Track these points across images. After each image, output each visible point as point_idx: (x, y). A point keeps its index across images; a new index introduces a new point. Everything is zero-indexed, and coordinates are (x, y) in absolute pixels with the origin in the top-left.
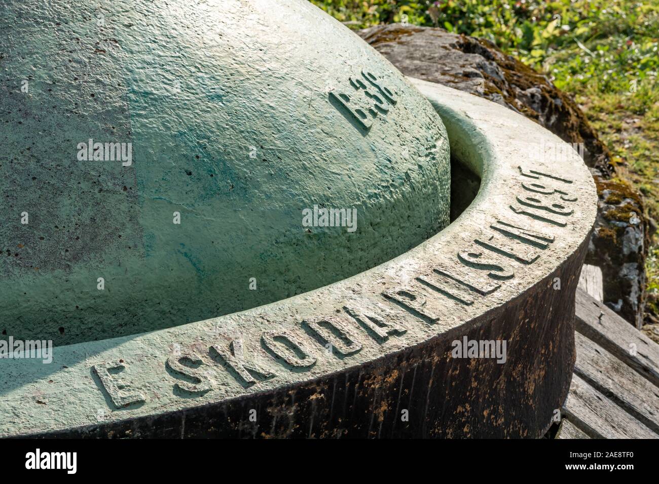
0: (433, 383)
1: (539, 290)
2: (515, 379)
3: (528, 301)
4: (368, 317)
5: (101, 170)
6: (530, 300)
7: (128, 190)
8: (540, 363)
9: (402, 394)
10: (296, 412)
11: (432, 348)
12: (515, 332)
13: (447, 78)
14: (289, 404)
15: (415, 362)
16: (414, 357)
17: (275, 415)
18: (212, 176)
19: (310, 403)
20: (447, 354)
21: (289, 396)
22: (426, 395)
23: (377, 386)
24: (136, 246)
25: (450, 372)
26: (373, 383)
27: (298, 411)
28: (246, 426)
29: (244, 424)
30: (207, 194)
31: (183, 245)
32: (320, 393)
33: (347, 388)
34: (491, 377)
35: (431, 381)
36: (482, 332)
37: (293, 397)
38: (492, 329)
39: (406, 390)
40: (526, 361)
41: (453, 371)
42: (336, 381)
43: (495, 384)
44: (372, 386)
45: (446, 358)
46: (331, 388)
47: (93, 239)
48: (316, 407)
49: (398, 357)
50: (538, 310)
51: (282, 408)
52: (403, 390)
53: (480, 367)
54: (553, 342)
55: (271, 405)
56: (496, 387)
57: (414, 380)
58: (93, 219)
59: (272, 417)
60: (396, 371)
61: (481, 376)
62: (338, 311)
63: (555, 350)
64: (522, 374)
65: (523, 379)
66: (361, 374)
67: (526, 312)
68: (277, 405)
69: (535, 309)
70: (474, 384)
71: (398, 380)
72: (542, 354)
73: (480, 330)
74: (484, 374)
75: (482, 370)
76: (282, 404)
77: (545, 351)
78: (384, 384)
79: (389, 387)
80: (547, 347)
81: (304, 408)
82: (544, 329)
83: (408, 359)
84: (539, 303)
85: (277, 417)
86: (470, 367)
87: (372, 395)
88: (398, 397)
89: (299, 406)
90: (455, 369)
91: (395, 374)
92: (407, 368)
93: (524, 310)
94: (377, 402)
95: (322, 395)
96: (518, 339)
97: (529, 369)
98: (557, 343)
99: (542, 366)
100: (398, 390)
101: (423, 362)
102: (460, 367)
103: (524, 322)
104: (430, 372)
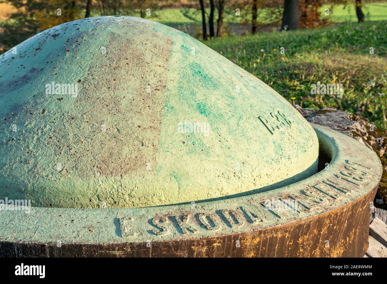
0: (278, 246)
1: (339, 212)
2: (325, 252)
3: (331, 216)
4: (250, 213)
5: (144, 137)
6: (333, 215)
7: (155, 146)
8: (340, 246)
9: (261, 249)
10: (206, 250)
11: (277, 230)
12: (325, 229)
13: (339, 128)
14: (203, 246)
15: (268, 235)
16: (268, 233)
17: (196, 250)
18: (194, 145)
19: (213, 247)
20: (286, 234)
21: (203, 242)
22: (275, 252)
23: (248, 244)
24: (153, 170)
25: (288, 242)
26: (246, 242)
27: (207, 250)
28: (181, 253)
29: (180, 252)
30: (190, 152)
31: (174, 172)
32: (219, 243)
33: (232, 243)
34: (311, 249)
35: (277, 246)
36: (305, 226)
37: (205, 243)
38: (311, 226)
39: (264, 248)
40: (332, 244)
41: (289, 243)
42: (226, 238)
43: (313, 252)
44: (246, 243)
45: (285, 236)
46: (224, 241)
47: (134, 165)
48: (217, 250)
49: (259, 232)
50: (338, 221)
51: (199, 247)
52: (262, 247)
53: (305, 243)
54: (349, 238)
55: (194, 245)
56: (314, 253)
57: (268, 244)
58: (136, 157)
59: (195, 251)
60: (258, 238)
61: (305, 247)
62: (238, 208)
63: (351, 242)
64: (330, 250)
65: (330, 252)
66: (240, 237)
67: (330, 221)
68: (197, 246)
69: (336, 220)
70: (301, 250)
71: (259, 242)
72: (342, 242)
73: (304, 225)
74: (307, 247)
75: (306, 244)
76: (199, 246)
77: (344, 242)
78: (252, 244)
79: (255, 245)
80: (345, 239)
81: (210, 248)
82: (342, 230)
83: (265, 233)
84: (338, 217)
85: (197, 251)
86: (299, 242)
87: (246, 248)
88: (259, 250)
89: (208, 247)
90: (290, 241)
91: (258, 239)
92: (264, 237)
93: (329, 219)
94: (248, 251)
95: (220, 244)
96: (326, 232)
97: (334, 248)
98: (352, 239)
99: (342, 248)
100: (259, 247)
101: (273, 236)
102: (293, 241)
103: (329, 225)
104: (277, 241)
